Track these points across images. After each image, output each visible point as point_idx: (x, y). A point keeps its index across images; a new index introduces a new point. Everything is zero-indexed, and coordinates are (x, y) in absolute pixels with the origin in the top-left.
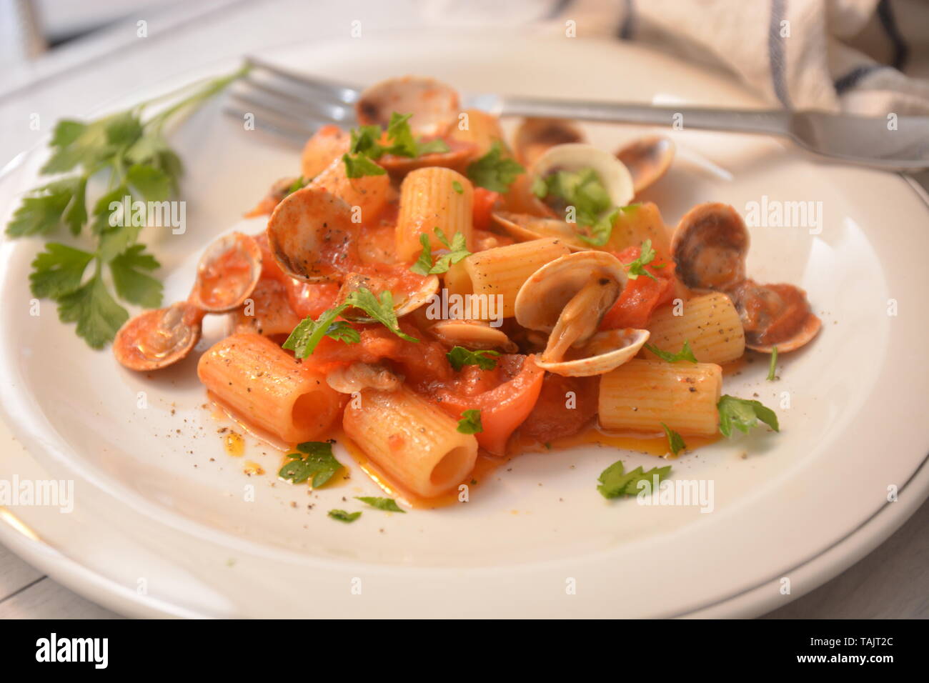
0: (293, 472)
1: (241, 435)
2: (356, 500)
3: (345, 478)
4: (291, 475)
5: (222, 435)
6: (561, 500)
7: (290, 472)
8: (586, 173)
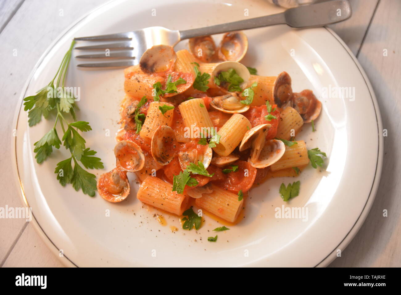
0: (187, 226)
1: (162, 216)
2: (214, 231)
3: (204, 221)
4: (187, 227)
5: (155, 218)
6: (272, 206)
7: (186, 227)
8: (231, 70)
